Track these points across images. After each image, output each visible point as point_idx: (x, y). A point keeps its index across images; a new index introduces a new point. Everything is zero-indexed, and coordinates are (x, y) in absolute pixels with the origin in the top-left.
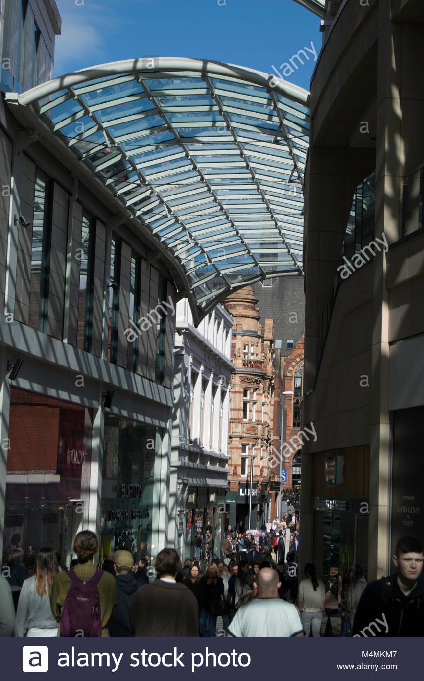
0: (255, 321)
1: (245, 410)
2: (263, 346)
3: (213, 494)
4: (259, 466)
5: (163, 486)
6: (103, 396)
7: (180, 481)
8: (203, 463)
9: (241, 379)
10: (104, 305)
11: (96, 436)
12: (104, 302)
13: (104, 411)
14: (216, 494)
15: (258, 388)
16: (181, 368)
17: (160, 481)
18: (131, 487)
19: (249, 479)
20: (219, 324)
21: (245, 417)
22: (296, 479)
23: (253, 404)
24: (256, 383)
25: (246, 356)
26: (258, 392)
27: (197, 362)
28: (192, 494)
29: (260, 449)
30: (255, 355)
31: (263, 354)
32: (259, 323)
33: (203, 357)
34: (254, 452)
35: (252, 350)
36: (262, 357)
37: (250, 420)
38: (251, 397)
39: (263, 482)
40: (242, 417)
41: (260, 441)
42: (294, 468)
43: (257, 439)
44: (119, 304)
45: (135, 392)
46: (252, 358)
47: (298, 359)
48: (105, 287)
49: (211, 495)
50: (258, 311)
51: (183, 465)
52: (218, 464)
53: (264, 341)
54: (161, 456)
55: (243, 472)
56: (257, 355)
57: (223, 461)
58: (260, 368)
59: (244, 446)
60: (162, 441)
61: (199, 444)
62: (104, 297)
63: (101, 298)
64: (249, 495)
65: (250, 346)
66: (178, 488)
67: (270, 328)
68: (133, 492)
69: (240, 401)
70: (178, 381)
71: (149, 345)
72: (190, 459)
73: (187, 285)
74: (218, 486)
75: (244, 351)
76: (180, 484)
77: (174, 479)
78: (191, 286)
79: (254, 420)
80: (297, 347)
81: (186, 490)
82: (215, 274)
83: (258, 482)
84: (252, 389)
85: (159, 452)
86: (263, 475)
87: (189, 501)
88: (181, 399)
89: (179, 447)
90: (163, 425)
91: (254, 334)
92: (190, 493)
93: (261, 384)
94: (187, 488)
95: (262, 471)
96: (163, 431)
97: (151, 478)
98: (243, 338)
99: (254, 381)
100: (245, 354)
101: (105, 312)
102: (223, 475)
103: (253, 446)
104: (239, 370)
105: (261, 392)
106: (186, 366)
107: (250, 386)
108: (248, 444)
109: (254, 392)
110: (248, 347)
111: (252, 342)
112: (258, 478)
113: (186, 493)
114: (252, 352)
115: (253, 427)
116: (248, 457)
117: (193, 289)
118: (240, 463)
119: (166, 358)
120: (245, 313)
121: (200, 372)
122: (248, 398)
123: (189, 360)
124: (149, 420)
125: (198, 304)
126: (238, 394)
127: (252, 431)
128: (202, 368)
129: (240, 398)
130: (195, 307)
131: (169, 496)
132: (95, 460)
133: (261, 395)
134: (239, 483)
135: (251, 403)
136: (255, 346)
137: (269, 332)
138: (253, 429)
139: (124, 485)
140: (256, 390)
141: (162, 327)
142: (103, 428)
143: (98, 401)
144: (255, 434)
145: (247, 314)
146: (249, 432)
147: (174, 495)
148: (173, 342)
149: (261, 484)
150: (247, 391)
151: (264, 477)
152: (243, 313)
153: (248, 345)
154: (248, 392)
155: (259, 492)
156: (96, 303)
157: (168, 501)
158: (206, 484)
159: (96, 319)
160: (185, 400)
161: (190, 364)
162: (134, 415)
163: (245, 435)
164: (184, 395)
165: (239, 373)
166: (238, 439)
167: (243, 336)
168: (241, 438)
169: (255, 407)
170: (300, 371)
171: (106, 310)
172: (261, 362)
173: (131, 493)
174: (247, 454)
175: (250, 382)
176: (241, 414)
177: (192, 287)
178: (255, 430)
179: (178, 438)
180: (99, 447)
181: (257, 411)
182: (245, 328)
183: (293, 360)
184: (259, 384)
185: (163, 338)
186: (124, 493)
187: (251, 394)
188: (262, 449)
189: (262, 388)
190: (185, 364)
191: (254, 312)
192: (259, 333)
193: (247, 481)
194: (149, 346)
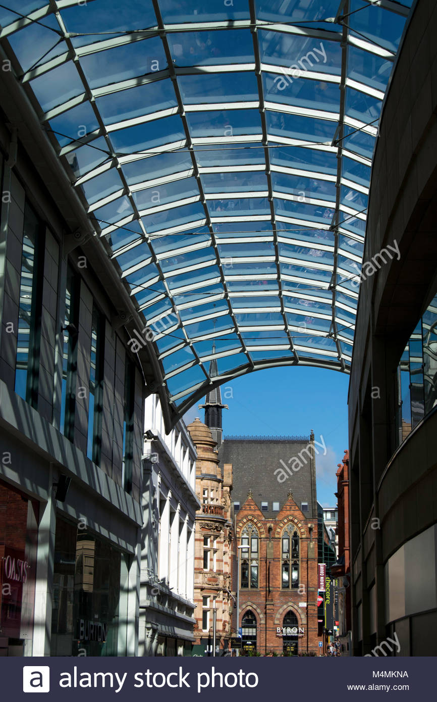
0: (214, 464)
1: (205, 559)
2: (222, 491)
3: (181, 647)
4: (221, 620)
5: (131, 629)
6: (54, 485)
7: (149, 626)
8: (172, 607)
9: (201, 526)
10: (56, 353)
11: (43, 543)
12: (57, 349)
13: (55, 508)
14: (184, 648)
15: (219, 536)
16: (148, 486)
17: (127, 623)
18: (92, 626)
19: (212, 634)
20: (185, 452)
21: (205, 566)
22: (245, 641)
23: (214, 553)
24: (217, 530)
25: (206, 501)
26: (218, 539)
27: (165, 486)
28: (161, 644)
29: (221, 602)
30: (215, 500)
31: (223, 500)
32: (219, 467)
33: (170, 482)
34: (215, 605)
35: (212, 495)
36: (222, 502)
37: (211, 570)
38: (212, 545)
39: (225, 637)
40: (202, 567)
41: (222, 592)
42: (243, 629)
43: (218, 590)
44: (76, 363)
45: (98, 491)
46: (212, 503)
47: (245, 520)
48: (58, 329)
49: (179, 647)
50: (217, 454)
51: (152, 605)
52: (185, 612)
53: (223, 486)
54: (128, 591)
55: (205, 627)
56: (217, 500)
57: (190, 610)
58: (221, 514)
59: (205, 598)
60: (129, 570)
61: (167, 584)
62: (56, 342)
63: (52, 342)
64: (211, 651)
65: (210, 490)
66: (147, 634)
67: (229, 473)
68: (94, 633)
69: (201, 550)
70: (146, 500)
71: (114, 437)
72: (158, 600)
73: (158, 374)
74: (186, 638)
75: (204, 496)
76: (148, 629)
77: (142, 621)
78: (164, 377)
79: (215, 570)
80: (244, 508)
81: (156, 637)
82: (193, 363)
83: (221, 637)
84: (212, 537)
85: (126, 586)
86: (226, 630)
87: (158, 652)
88: (150, 524)
89: (148, 582)
90: (130, 548)
91: (213, 478)
92: (159, 643)
93: (222, 531)
94: (156, 636)
95: (224, 625)
96: (130, 558)
97: (116, 617)
98: (202, 482)
99: (214, 527)
100: (205, 499)
101: (57, 365)
102: (190, 626)
103: (215, 597)
104: (199, 516)
105: (222, 540)
106: (154, 485)
107: (210, 533)
108: (210, 596)
109: (214, 540)
110: (208, 492)
111: (211, 487)
112: (221, 633)
113: (155, 641)
114: (212, 497)
115: (214, 577)
116: (209, 610)
117: (165, 382)
118: (201, 616)
119: (134, 462)
120: (203, 456)
121: (168, 499)
122: (209, 546)
123: (157, 479)
124: (114, 538)
125: (171, 402)
126: (198, 542)
127: (214, 581)
128: (170, 494)
129: (200, 546)
130: (168, 407)
131: (138, 643)
132: (42, 578)
133: (222, 543)
134: (201, 639)
135: (212, 552)
136: (215, 491)
137: (229, 477)
138: (214, 579)
139: (82, 621)
140: (217, 538)
141: (129, 424)
142: (54, 531)
143: (46, 488)
144: (217, 585)
145: (207, 457)
146: (210, 583)
147: (142, 643)
148: (141, 446)
149: (224, 640)
150: (207, 538)
151: (226, 632)
152: (201, 456)
153: (207, 489)
154: (209, 540)
155: (222, 648)
156: (45, 343)
157: (136, 649)
158: (175, 634)
159: (44, 367)
160: (154, 527)
161: (158, 484)
162: (96, 525)
163: (206, 586)
164: (152, 520)
165: (198, 520)
166: (199, 591)
167: (202, 479)
168: (202, 589)
169: (215, 557)
170: (247, 532)
171: (58, 361)
172: (222, 508)
173: (91, 634)
174: (208, 606)
175: (210, 529)
176: (201, 563)
177: (165, 379)
178: (216, 581)
179: (146, 572)
180: (47, 558)
181: (218, 560)
182: (204, 472)
183: (240, 521)
184: (220, 531)
185: (130, 437)
186: (82, 632)
187: (212, 542)
188: (223, 602)
189: (222, 536)
190: (154, 483)
191: (213, 454)
192: (219, 477)
193: (210, 636)
194: (114, 439)
